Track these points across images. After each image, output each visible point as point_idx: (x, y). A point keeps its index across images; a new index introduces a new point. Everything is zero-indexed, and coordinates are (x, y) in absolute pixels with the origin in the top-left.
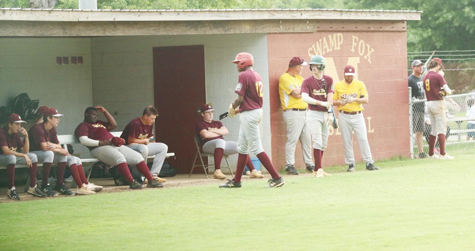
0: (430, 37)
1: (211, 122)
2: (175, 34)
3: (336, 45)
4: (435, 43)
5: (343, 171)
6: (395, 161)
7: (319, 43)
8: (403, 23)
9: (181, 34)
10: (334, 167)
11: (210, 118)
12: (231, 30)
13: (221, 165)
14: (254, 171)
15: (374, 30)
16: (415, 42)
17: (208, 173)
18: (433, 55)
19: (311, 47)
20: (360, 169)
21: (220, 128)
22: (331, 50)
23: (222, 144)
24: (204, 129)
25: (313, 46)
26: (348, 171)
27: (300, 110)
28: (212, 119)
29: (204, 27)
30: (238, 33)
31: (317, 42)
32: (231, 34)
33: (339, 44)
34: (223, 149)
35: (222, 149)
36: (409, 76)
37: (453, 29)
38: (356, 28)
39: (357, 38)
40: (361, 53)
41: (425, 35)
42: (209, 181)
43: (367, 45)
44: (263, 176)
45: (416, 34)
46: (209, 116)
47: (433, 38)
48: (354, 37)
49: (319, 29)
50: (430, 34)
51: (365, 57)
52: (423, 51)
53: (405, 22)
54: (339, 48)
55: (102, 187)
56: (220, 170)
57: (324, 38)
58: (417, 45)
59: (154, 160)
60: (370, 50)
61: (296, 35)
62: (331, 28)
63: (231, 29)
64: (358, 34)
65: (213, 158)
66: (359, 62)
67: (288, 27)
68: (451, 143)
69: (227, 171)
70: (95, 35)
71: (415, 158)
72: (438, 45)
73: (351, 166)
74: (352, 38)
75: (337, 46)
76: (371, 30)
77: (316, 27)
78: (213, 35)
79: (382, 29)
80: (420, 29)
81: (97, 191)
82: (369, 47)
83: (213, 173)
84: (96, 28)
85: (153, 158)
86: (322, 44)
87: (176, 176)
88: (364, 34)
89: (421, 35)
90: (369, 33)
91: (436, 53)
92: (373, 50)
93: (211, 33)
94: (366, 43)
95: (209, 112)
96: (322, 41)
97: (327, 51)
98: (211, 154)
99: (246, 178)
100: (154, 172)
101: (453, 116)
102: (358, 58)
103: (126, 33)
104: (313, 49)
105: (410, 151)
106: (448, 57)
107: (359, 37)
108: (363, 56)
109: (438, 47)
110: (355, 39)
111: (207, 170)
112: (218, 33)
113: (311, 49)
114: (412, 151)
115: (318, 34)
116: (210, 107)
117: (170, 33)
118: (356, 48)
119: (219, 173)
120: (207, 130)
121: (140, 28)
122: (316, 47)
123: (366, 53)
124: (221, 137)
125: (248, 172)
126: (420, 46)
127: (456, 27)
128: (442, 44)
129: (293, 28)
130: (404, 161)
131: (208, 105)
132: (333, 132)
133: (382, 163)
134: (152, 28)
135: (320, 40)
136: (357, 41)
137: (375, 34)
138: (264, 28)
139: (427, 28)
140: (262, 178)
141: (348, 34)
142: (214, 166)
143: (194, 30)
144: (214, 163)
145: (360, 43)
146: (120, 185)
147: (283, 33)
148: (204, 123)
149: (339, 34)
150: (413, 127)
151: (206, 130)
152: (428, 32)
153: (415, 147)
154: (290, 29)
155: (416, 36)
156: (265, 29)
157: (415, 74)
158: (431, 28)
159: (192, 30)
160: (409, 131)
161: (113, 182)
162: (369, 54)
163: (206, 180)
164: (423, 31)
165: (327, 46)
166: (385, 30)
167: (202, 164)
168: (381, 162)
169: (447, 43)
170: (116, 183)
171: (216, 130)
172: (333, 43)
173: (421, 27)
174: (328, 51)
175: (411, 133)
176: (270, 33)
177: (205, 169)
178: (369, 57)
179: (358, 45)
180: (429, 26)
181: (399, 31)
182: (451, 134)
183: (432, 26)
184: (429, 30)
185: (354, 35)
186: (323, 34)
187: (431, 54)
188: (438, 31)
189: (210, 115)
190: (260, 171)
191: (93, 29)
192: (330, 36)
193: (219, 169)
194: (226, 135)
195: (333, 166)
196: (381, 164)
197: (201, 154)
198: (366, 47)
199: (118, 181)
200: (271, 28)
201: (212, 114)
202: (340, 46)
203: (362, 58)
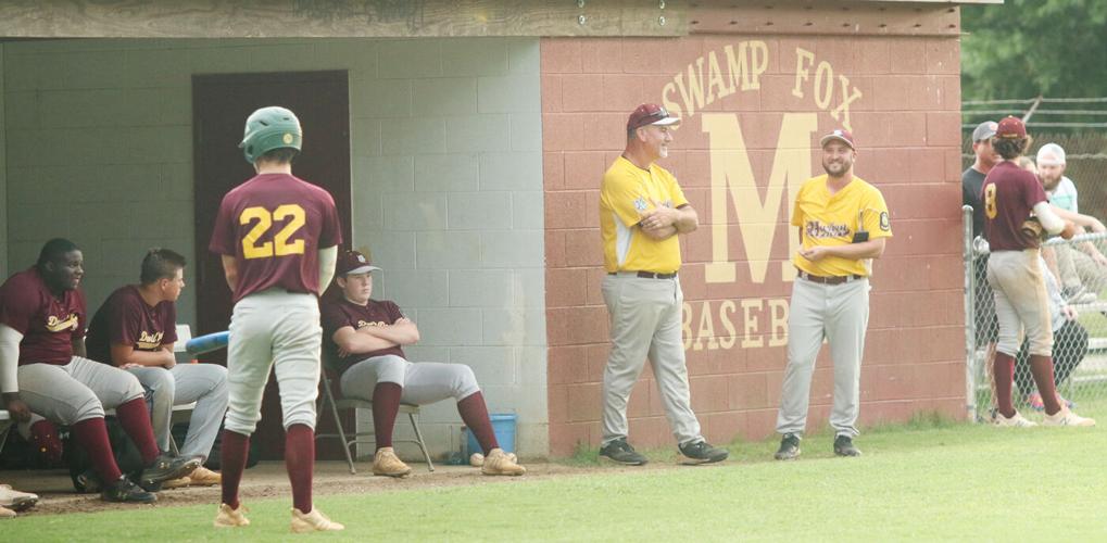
0: (1019, 59)
1: (365, 304)
2: (262, 35)
3: (745, 76)
4: (1034, 75)
5: (762, 457)
6: (918, 428)
7: (696, 68)
8: (952, 11)
9: (279, 35)
10: (737, 446)
11: (364, 291)
12: (431, 27)
13: (396, 434)
14: (497, 452)
15: (864, 31)
16: (973, 74)
17: (354, 460)
18: (1033, 110)
19: (673, 81)
20: (817, 452)
21: (393, 323)
22: (732, 90)
23: (399, 371)
24: (344, 325)
25: (679, 79)
26: (777, 458)
27: (661, 276)
28: (367, 296)
29: (351, 14)
30: (452, 35)
31: (690, 67)
32: (432, 38)
33: (757, 72)
34: (400, 387)
35: (396, 387)
36: (963, 171)
37: (1090, 35)
38: (809, 24)
39: (811, 56)
40: (822, 100)
41: (1004, 52)
42: (360, 483)
43: (841, 77)
44: (523, 468)
45: (978, 48)
46: (360, 288)
47: (1031, 62)
48: (800, 52)
49: (695, 27)
50: (1019, 49)
51: (835, 114)
52: (998, 99)
53: (958, 9)
54: (756, 86)
55: (34, 496)
56: (391, 449)
57: (712, 56)
58: (978, 83)
59: (194, 415)
60: (850, 93)
61: (628, 44)
62: (733, 23)
63: (432, 23)
64: (813, 43)
65: (371, 411)
66: (815, 129)
67: (602, 21)
68: (1089, 378)
69: (415, 452)
70: (20, 34)
71: (980, 420)
72: (1044, 81)
73: (789, 442)
74: (797, 55)
75: (751, 80)
76: (852, 32)
77: (688, 21)
78: (377, 40)
79: (885, 30)
80: (990, 33)
81: (21, 507)
82: (845, 81)
83: (370, 459)
84: (23, 13)
85: (191, 411)
86: (706, 74)
87: (256, 467)
88: (833, 42)
89: (992, 52)
90: (847, 42)
91: (1042, 106)
92: (858, 94)
93: (371, 34)
94: (836, 71)
95: (359, 276)
96: (706, 65)
97: (720, 95)
98: (362, 399)
99: (470, 474)
100: (192, 453)
101: (1093, 295)
102: (814, 116)
103: (114, 30)
104: (676, 85)
105: (964, 401)
106: (1073, 118)
107: (816, 53)
108: (828, 111)
109: (1045, 88)
110: (806, 60)
111: (353, 448)
112: (393, 35)
113: (670, 86)
114: (971, 399)
115: (695, 41)
116: (361, 259)
117: (245, 34)
118: (807, 87)
119: (389, 457)
120: (356, 327)
121: (158, 16)
122: (686, 81)
123: (836, 101)
124: (396, 349)
125: (478, 457)
126: (987, 84)
127: (1097, 28)
128: (1055, 80)
129: (620, 24)
130: (945, 430)
131: (357, 254)
132: (733, 338)
133: (883, 436)
134: (194, 17)
135: (700, 61)
136: (811, 63)
137: (866, 44)
138: (530, 22)
139: (1010, 30)
140: (518, 474)
141: (784, 42)
142: (373, 438)
143: (320, 25)
144: (372, 428)
145: (819, 72)
146: (89, 492)
147: (588, 37)
148: (345, 308)
149: (756, 44)
150: (974, 326)
151: (351, 329)
152: (1013, 45)
153: (980, 387)
154: (607, 24)
155: (976, 54)
156: (535, 25)
157: (982, 167)
158: (1022, 29)
159: (314, 23)
160: (964, 338)
161: (68, 483)
162: (845, 106)
163: (350, 479)
164: (999, 38)
165: (719, 79)
166: (894, 32)
167: (338, 432)
168: (877, 431)
169: (1070, 77)
170: (76, 483)
171: (381, 328)
172: (737, 71)
173: (992, 25)
174: (723, 92)
175: (970, 346)
176: (548, 37)
177: (347, 446)
178: (847, 114)
179: (812, 75)
180: (1018, 24)
181: (939, 37)
182: (1091, 351)
183: (1024, 23)
184: (1018, 37)
185: (801, 47)
186: (708, 41)
187: (1028, 107)
188: (1043, 38)
189: (364, 284)
190: (512, 455)
191: (12, 16)
192: (728, 49)
193: (390, 446)
194: (413, 343)
195: (733, 443)
196: (877, 436)
197: (336, 399)
198: (837, 85)
199: (82, 479)
200: (551, 22)
201: (369, 281)
202: (761, 79)
203: (823, 116)
